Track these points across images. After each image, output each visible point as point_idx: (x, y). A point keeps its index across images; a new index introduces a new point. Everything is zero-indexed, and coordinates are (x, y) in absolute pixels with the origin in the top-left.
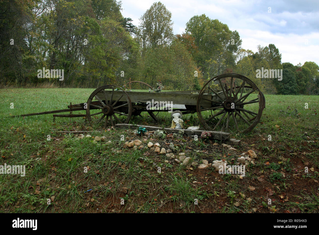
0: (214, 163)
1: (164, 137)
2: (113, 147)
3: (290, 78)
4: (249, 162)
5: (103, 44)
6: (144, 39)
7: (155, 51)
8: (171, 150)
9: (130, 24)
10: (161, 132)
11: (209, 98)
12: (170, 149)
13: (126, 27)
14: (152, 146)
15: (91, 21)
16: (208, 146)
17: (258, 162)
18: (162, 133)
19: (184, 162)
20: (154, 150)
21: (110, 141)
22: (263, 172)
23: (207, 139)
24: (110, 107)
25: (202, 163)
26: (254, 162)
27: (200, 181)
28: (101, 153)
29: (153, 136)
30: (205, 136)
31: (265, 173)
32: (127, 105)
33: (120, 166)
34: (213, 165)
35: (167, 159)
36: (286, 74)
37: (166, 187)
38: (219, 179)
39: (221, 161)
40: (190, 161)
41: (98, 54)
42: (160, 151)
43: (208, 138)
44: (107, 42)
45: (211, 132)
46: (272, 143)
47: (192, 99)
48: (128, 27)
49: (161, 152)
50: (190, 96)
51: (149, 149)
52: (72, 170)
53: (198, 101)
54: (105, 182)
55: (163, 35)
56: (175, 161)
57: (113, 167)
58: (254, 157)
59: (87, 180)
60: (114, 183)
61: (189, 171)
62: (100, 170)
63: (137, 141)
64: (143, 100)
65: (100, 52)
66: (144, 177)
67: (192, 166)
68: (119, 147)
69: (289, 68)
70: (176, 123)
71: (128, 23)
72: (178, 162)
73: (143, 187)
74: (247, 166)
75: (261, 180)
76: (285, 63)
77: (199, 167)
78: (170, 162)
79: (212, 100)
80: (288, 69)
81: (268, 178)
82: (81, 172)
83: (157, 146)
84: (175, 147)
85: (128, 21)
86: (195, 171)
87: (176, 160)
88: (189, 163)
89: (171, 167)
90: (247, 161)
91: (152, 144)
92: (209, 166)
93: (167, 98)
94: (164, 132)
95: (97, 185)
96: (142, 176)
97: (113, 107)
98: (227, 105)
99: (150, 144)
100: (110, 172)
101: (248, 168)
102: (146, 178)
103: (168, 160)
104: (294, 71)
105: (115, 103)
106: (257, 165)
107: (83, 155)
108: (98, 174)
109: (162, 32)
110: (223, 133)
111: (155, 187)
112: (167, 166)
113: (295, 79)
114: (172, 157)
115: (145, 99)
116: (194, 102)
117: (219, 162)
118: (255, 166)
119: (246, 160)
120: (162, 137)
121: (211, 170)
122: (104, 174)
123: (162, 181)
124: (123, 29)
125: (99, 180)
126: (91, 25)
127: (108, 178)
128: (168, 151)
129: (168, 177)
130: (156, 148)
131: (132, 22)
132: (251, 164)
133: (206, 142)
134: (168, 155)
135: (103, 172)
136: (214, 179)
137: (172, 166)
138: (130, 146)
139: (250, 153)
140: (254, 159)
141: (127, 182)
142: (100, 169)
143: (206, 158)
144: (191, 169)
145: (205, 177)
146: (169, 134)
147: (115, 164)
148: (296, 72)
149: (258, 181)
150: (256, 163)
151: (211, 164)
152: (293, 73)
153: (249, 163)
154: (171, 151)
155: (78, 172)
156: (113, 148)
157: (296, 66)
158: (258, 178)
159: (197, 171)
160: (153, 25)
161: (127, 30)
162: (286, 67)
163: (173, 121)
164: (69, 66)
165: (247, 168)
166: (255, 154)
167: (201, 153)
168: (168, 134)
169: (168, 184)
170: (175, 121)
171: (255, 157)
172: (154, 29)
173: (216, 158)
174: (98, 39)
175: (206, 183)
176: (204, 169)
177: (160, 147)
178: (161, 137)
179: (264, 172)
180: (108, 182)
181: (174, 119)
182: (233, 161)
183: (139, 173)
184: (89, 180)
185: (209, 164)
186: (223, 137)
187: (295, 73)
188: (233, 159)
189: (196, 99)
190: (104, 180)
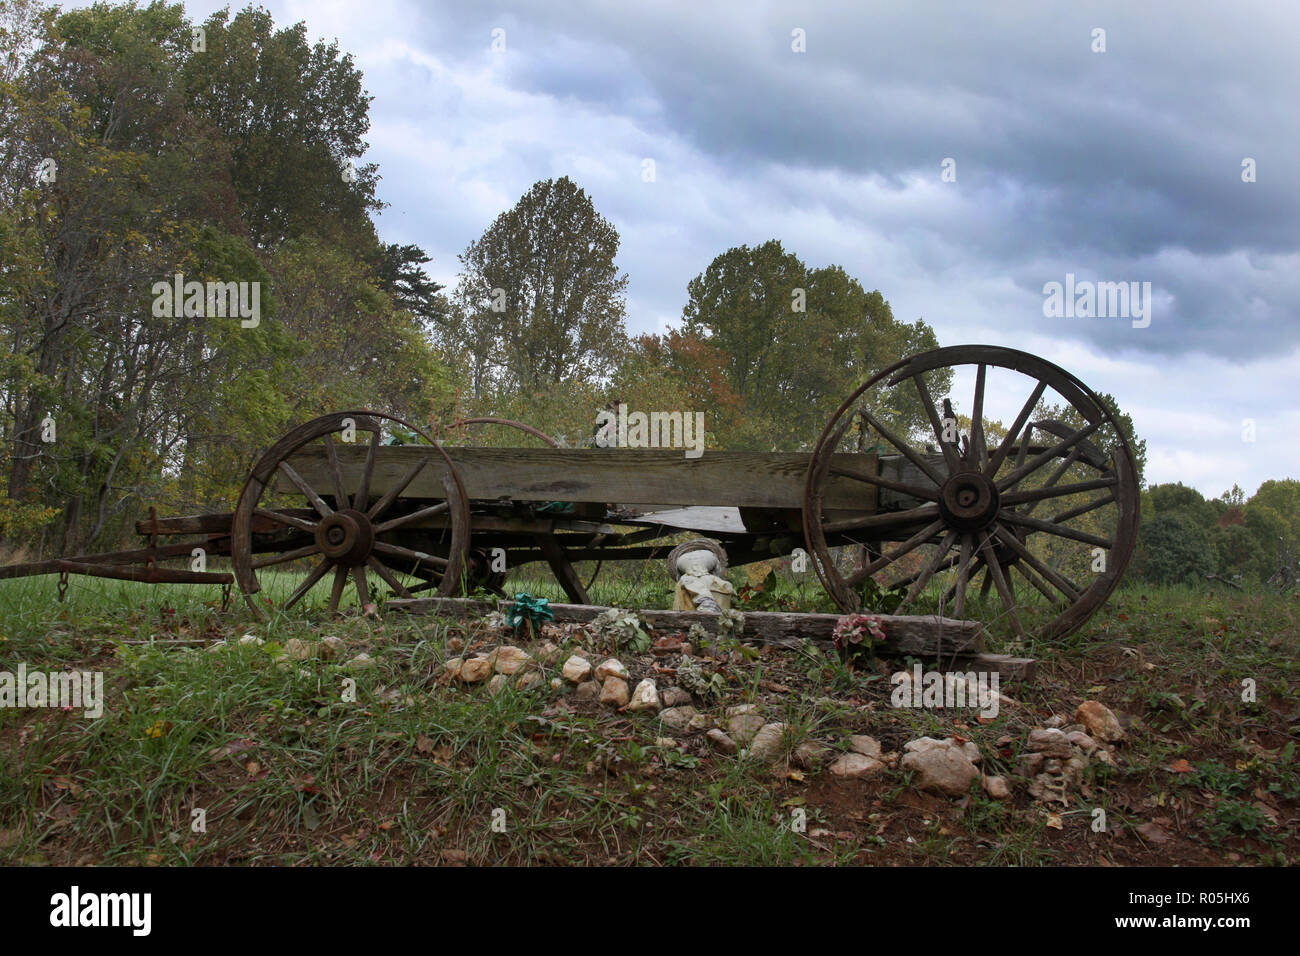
0: (909, 751)
1: (640, 643)
2: (385, 682)
3: (1189, 559)
4: (1089, 753)
5: (282, 364)
6: (481, 354)
7: (535, 405)
8: (687, 690)
9: (414, 278)
10: (628, 621)
11: (868, 469)
12: (682, 686)
13: (398, 289)
14: (588, 677)
15: (224, 250)
16: (870, 683)
17: (1132, 759)
18: (636, 623)
19: (758, 743)
20: (595, 695)
21: (363, 657)
22: (1162, 803)
23: (867, 649)
24: (358, 519)
25: (850, 751)
26: (1115, 759)
27: (847, 829)
28: (319, 706)
29: (585, 638)
30: (856, 632)
31: (1176, 807)
32: (448, 509)
33: (424, 754)
34: (907, 758)
35: (666, 734)
36: (1168, 539)
37: (671, 848)
38: (944, 824)
39: (948, 741)
40: (787, 743)
41: (258, 408)
42: (626, 697)
43: (869, 644)
44: (300, 353)
45: (885, 617)
46: (1194, 683)
47: (779, 475)
48: (406, 291)
49: (634, 704)
50: (768, 461)
51: (569, 689)
52: (169, 778)
53: (809, 483)
54: (348, 831)
55: (575, 335)
56: (710, 739)
57: (386, 761)
58: (1110, 734)
59: (251, 825)
60: (394, 832)
61: (787, 786)
62: (318, 775)
63: (507, 655)
64: (525, 489)
65: (264, 400)
66: (556, 804)
67: (797, 765)
68: (412, 680)
69: (1184, 511)
70: (696, 595)
71: (407, 272)
72: (726, 743)
73: (549, 849)
74: (1080, 775)
75: (1157, 837)
76: (1164, 487)
77: (834, 768)
78: (685, 745)
79: (881, 479)
80: (1174, 515)
81: (1194, 827)
82: (215, 790)
83: (610, 673)
84: (708, 679)
85: (406, 260)
86: (814, 788)
87: (716, 733)
88: (782, 750)
89: (693, 766)
90: (1077, 748)
91: (588, 664)
92: (887, 763)
93: (652, 474)
94: (643, 625)
95: (304, 848)
96: (543, 797)
97: (373, 521)
98: (957, 500)
99: (577, 665)
100: (375, 782)
101: (1084, 783)
102: (563, 808)
103: (675, 737)
104: (1207, 526)
105: (381, 505)
106: (1131, 769)
107: (228, 711)
108: (308, 793)
109: (569, 319)
110: (944, 623)
111: (613, 849)
112: (668, 762)
113: (1213, 562)
114: (692, 722)
115: (535, 482)
116: (787, 492)
117: (939, 746)
118: (1118, 777)
119: (1074, 744)
120: (632, 646)
121: (900, 782)
122: (338, 794)
123: (649, 824)
124: (381, 295)
125: (312, 825)
126: (223, 270)
127: (361, 810)
128: (668, 697)
129: (677, 804)
130: (606, 683)
131: (424, 267)
132: (1098, 766)
133: (859, 665)
134: (670, 715)
135: (334, 782)
136: (919, 824)
137: (696, 760)
138: (470, 677)
139: (1090, 715)
140: (1112, 747)
141: (466, 827)
142: (319, 768)
143: (871, 730)
144: (798, 775)
145: (869, 813)
146: (664, 638)
147: (397, 745)
148: (1217, 531)
149: (1145, 841)
150: (1125, 764)
151: (894, 755)
152: (1206, 532)
153: (1086, 759)
154: (688, 696)
155: (197, 788)
156: (384, 688)
157: (1216, 502)
158: (1143, 828)
159: (828, 787)
160: (526, 286)
161: (400, 305)
162: (1165, 505)
163: (683, 588)
164: (107, 471)
165: (1079, 783)
166: (1114, 721)
167: (839, 707)
168: (662, 635)
169: (681, 833)
170: (688, 587)
171: (1117, 736)
172: (532, 304)
173: (921, 731)
174: (258, 338)
175: (880, 839)
176: (861, 779)
177: (628, 680)
178: (627, 644)
179: (1167, 800)
180: (361, 831)
181: (684, 578)
182: (1006, 745)
183: (530, 782)
184: (258, 824)
185: (885, 758)
186: (945, 641)
187: (1214, 535)
188: (1005, 739)
189: (800, 475)
190: (341, 820)
